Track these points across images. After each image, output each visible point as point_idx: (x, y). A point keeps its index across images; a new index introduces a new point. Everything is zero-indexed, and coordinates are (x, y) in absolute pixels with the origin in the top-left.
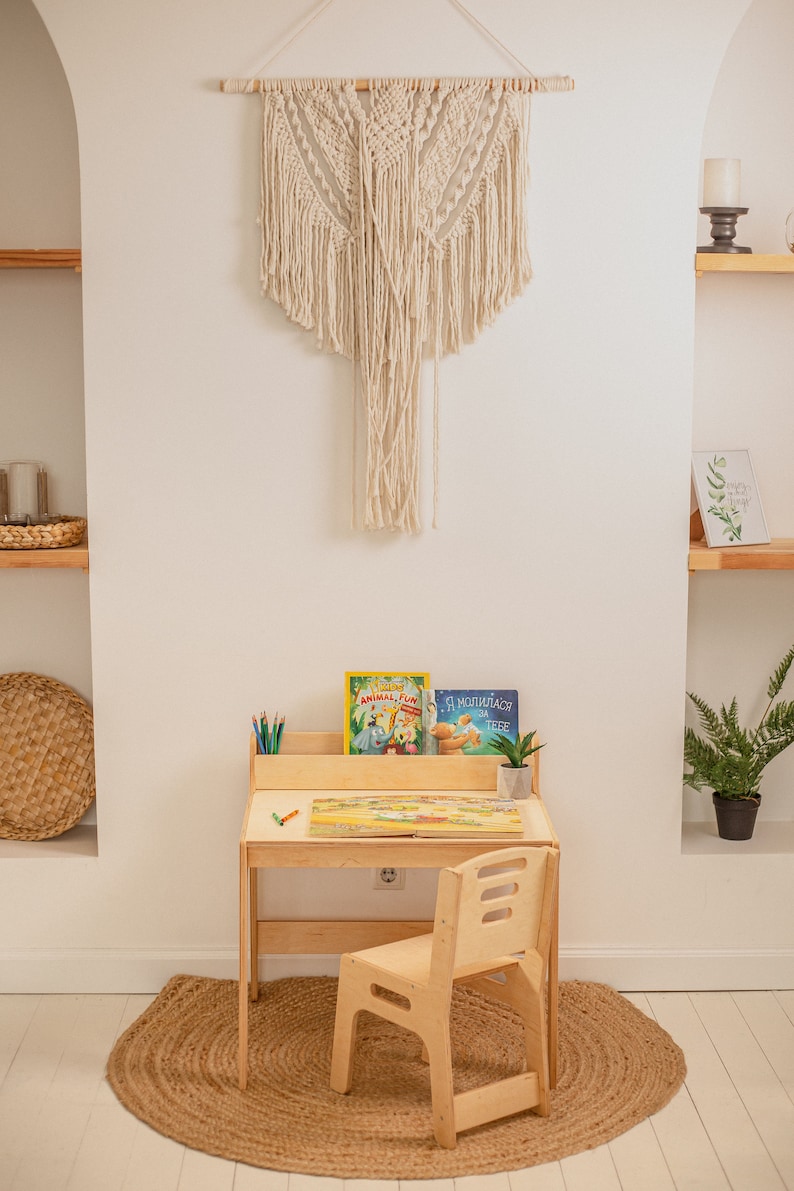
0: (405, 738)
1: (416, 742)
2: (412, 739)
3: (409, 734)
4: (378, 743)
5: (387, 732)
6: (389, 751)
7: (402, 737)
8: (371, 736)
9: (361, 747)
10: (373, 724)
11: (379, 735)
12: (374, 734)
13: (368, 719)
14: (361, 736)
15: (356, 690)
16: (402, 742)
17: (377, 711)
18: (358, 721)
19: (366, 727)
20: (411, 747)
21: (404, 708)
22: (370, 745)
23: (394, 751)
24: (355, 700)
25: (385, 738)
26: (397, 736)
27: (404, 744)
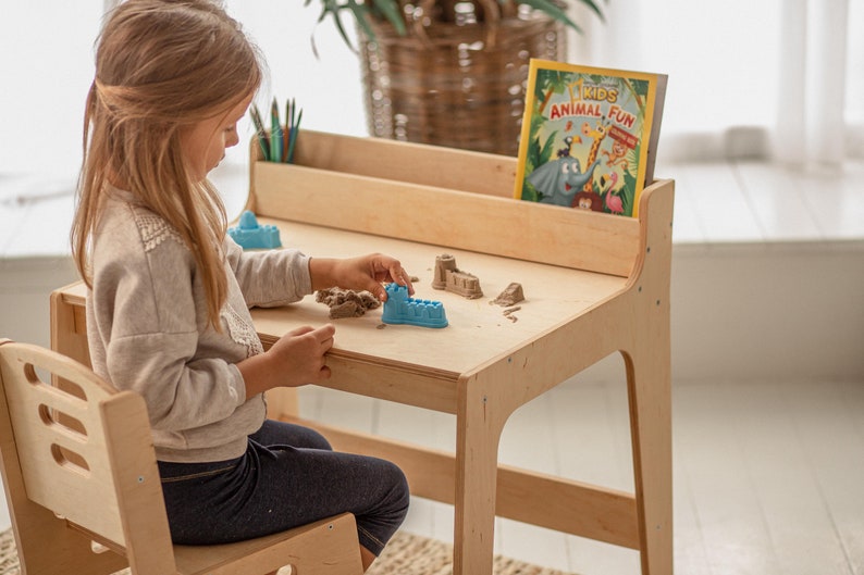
0: (608, 184)
1: (621, 194)
2: (617, 188)
3: (615, 178)
4: (568, 186)
5: (583, 170)
6: (582, 202)
7: (603, 182)
8: (560, 173)
9: (542, 189)
10: (564, 153)
11: (572, 174)
12: (565, 170)
13: (559, 145)
14: (543, 171)
15: (545, 92)
16: (602, 190)
17: (574, 133)
18: (542, 144)
19: (554, 157)
20: (613, 201)
21: (615, 132)
22: (556, 187)
23: (587, 203)
24: (542, 109)
25: (579, 179)
26: (597, 178)
27: (605, 194)
